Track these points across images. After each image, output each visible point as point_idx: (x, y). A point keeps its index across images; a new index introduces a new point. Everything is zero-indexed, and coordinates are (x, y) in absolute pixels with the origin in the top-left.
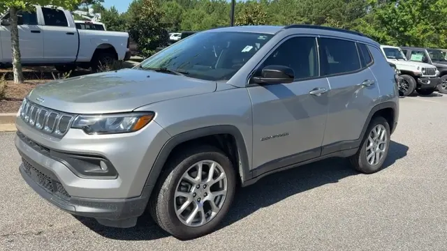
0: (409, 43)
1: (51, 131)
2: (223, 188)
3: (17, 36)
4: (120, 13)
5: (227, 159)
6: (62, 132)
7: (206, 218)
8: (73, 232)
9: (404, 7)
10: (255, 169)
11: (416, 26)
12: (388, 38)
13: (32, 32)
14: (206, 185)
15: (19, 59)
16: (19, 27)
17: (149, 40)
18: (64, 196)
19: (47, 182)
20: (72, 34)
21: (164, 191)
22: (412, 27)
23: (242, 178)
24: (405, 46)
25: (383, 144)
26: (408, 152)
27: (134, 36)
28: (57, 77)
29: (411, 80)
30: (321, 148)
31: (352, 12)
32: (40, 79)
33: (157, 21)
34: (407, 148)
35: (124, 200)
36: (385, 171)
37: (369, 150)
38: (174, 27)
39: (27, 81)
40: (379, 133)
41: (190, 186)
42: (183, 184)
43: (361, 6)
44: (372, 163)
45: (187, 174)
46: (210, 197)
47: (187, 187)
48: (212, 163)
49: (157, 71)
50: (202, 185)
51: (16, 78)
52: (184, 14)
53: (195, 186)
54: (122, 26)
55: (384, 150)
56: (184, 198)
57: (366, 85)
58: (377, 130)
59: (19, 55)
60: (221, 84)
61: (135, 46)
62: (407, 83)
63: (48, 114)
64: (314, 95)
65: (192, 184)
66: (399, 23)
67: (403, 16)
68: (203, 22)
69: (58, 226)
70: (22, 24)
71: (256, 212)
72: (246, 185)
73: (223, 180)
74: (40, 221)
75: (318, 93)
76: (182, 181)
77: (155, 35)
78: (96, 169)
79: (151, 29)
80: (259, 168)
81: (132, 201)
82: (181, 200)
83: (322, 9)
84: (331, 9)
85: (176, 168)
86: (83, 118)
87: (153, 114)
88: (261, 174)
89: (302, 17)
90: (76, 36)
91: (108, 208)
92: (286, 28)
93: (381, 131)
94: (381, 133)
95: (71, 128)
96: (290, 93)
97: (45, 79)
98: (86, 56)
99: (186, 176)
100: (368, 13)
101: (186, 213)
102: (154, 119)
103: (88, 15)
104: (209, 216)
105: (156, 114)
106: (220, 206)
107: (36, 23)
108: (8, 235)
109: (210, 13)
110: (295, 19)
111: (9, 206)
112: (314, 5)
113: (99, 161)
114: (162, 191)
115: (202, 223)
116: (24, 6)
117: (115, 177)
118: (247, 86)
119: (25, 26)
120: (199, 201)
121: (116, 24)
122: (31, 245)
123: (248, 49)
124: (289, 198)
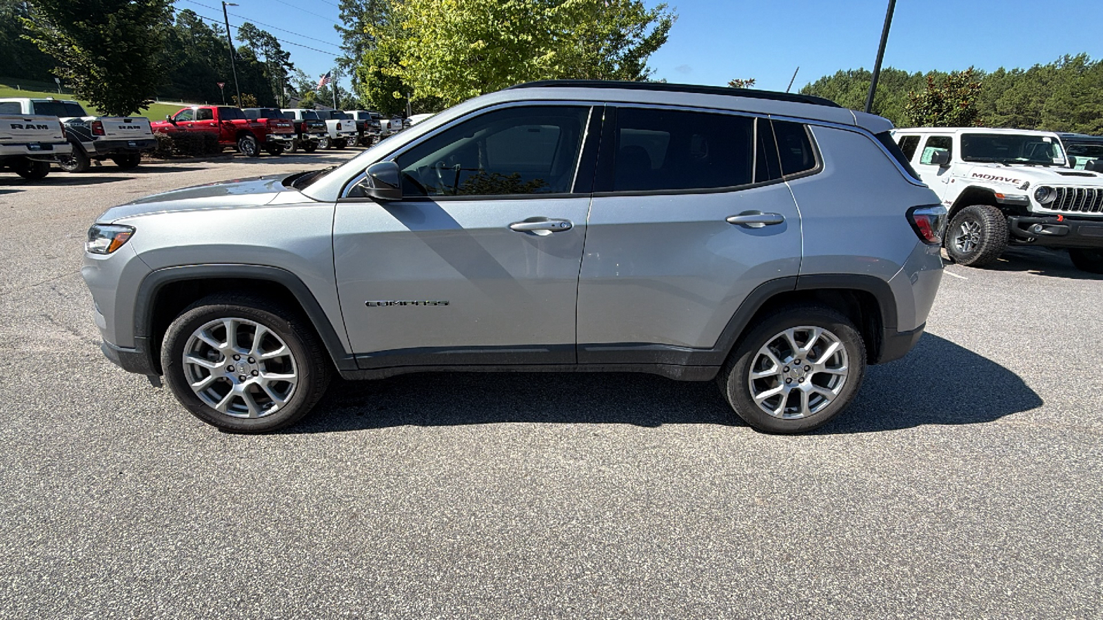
14: (254, 359)
23: (336, 365)
30: (576, 347)
44: (779, 410)
45: (202, 334)
50: (244, 357)
55: (835, 391)
57: (740, 225)
64: (527, 232)
71: (385, 429)
75: (539, 230)
81: (127, 352)
87: (132, 230)
88: (388, 367)
99: (200, 336)
105: (137, 231)
106: (287, 399)
115: (248, 415)
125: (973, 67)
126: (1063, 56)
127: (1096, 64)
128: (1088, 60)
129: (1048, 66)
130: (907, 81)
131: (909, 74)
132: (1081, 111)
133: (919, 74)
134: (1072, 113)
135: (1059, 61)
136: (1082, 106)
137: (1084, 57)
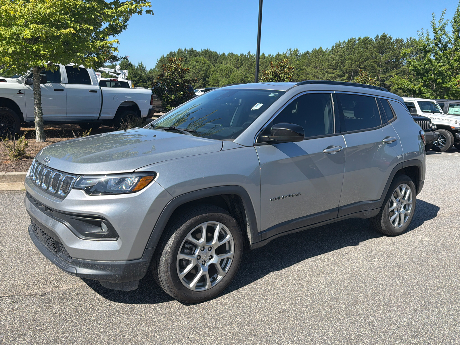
0: (447, 95)
1: (54, 192)
2: (229, 251)
3: (40, 95)
4: (148, 69)
5: (234, 220)
6: (65, 193)
7: (212, 282)
8: (77, 294)
9: (441, 58)
10: (265, 231)
11: (455, 77)
12: (425, 90)
13: (56, 90)
14: (211, 248)
15: (41, 118)
16: (41, 85)
17: (173, 97)
18: (66, 258)
19: (51, 243)
20: (95, 91)
21: (166, 253)
22: (450, 79)
23: (250, 241)
24: (443, 98)
25: (409, 204)
26: (439, 213)
27: (158, 93)
28: (77, 136)
29: (449, 135)
30: (338, 209)
31: (387, 63)
32: (62, 137)
33: (181, 77)
34: (437, 209)
35: (124, 263)
36: (410, 233)
37: (393, 211)
38: (201, 82)
39: (49, 139)
40: (403, 193)
41: (194, 248)
42: (187, 246)
43: (397, 57)
44: (396, 224)
45: (191, 236)
46: (215, 260)
47: (191, 249)
48: (216, 225)
49: (167, 130)
50: (207, 247)
51: (38, 136)
52: (212, 69)
53: (199, 248)
54: (150, 82)
55: (409, 211)
56: (188, 260)
57: (386, 143)
58: (401, 190)
59: (41, 113)
60: (227, 143)
61: (159, 103)
62: (444, 138)
63: (53, 175)
64: (329, 153)
65: (196, 246)
66: (436, 74)
67: (440, 66)
68: (231, 76)
69: (64, 287)
70: (45, 83)
71: (266, 277)
72: (254, 248)
73: (229, 242)
74: (45, 282)
75: (333, 151)
76: (186, 242)
77: (179, 91)
78: (97, 231)
79: (174, 85)
80: (269, 229)
81: (133, 264)
82: (184, 263)
83: (355, 61)
84: (365, 61)
85: (179, 230)
86: (85, 179)
87: (154, 174)
88: (271, 237)
89: (334, 69)
90: (99, 94)
91: (108, 271)
92: (298, 85)
93: (406, 191)
94: (406, 193)
95: (74, 188)
96: (301, 151)
97: (66, 137)
98: (109, 114)
99: (190, 238)
100: (404, 64)
101: (190, 276)
102: (155, 179)
103: (115, 72)
104: (215, 279)
105: (158, 174)
106: (227, 269)
107: (60, 82)
108: (13, 296)
109: (238, 68)
110: (327, 72)
111: (17, 266)
112: (347, 57)
113: (100, 222)
114: (163, 253)
115: (207, 287)
116: (46, 65)
117: (115, 239)
118: (255, 145)
119: (49, 85)
120: (204, 264)
121: (144, 81)
122: (35, 306)
123: (258, 106)
124: (304, 261)
125: (250, 52)
126: (288, 49)
127: (302, 54)
128: (299, 52)
129: (283, 54)
130: (218, 58)
131: (218, 54)
132: (302, 79)
133: (224, 54)
134: (299, 79)
135: (288, 51)
136: (302, 76)
137: (297, 50)
